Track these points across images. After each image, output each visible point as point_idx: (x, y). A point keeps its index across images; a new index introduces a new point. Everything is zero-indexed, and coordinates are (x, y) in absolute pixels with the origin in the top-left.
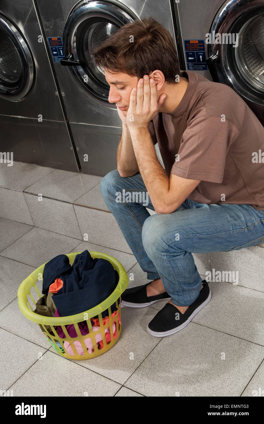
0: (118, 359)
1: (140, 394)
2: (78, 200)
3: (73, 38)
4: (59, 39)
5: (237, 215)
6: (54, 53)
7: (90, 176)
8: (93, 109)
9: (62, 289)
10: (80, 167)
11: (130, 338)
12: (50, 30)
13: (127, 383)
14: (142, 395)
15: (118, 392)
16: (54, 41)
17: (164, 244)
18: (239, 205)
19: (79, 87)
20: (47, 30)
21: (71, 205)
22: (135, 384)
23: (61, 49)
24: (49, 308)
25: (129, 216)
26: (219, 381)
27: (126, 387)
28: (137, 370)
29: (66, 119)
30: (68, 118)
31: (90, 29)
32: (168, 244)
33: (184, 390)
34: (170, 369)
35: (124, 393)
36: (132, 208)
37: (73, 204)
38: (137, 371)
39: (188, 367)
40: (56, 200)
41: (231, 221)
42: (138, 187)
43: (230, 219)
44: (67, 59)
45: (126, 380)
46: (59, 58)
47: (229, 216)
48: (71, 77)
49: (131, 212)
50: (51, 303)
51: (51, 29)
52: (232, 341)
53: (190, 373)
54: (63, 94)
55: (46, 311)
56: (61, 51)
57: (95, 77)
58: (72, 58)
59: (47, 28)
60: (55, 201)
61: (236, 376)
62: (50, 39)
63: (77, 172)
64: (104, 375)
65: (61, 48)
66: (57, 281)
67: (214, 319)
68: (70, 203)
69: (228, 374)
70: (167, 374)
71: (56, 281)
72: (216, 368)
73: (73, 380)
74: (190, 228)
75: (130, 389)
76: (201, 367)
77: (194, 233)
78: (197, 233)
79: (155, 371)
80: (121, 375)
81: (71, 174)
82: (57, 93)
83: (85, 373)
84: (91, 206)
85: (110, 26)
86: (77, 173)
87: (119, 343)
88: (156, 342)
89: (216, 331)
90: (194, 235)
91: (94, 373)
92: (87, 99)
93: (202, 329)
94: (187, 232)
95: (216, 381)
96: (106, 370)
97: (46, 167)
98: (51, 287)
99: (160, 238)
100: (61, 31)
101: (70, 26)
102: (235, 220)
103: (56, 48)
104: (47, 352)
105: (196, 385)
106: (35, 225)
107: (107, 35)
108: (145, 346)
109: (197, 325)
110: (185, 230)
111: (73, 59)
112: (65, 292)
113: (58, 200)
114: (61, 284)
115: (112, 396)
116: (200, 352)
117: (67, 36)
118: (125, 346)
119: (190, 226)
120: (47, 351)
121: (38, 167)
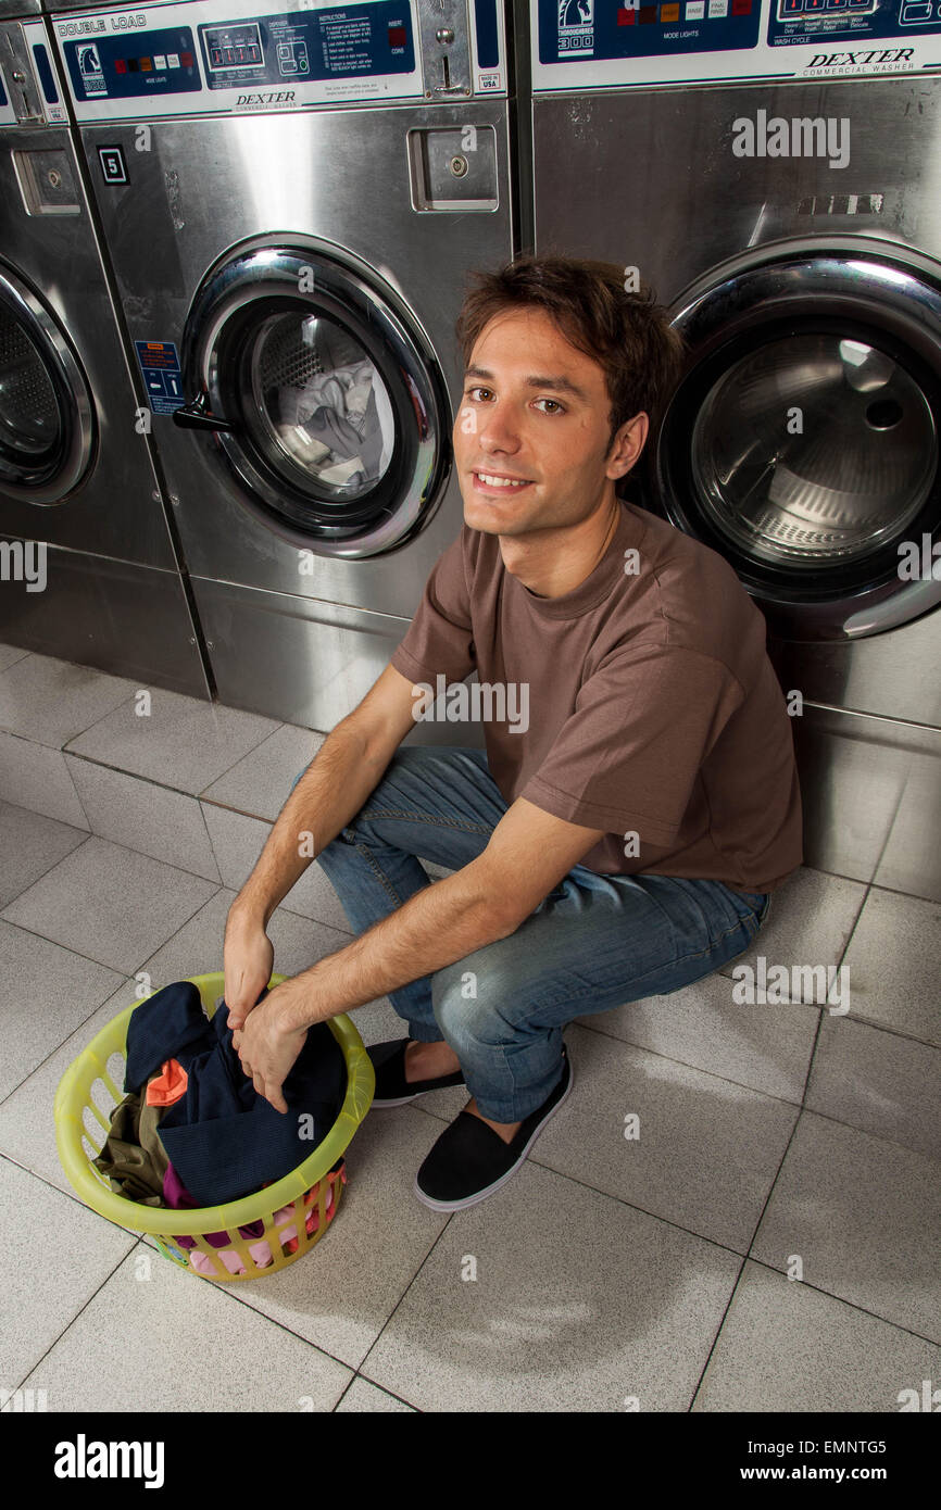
0: (339, 1278)
1: (406, 1403)
2: (214, 788)
3: (209, 356)
4: (169, 348)
5: (689, 916)
6: (153, 386)
7: (241, 714)
8: (259, 547)
9: (184, 1096)
10: (213, 688)
11: (366, 1208)
12: (141, 320)
13: (369, 1363)
14: (411, 1407)
15: (344, 1394)
16: (153, 352)
17: (504, 1026)
18: (690, 881)
19: (220, 484)
20: (134, 319)
21: (196, 802)
22: (392, 1369)
23: (174, 376)
24: (148, 1157)
25: (372, 884)
26: (621, 1365)
27: (367, 1379)
28: (393, 1318)
29: (182, 564)
30: (186, 562)
31: (259, 331)
32: (514, 1024)
33: (530, 1396)
34: (485, 1318)
35: (363, 1401)
36: (382, 861)
37: (199, 799)
38: (392, 1324)
39: (534, 1312)
40: (153, 782)
41: (676, 936)
42: (403, 806)
43: (674, 931)
44: (189, 408)
45: (364, 1353)
46: (165, 400)
47: (671, 924)
48: (197, 455)
49: (379, 872)
50: (152, 1138)
51: (145, 317)
52: (641, 1228)
53: (541, 1333)
54: (175, 499)
55: (138, 1166)
56: (174, 383)
57: (270, 465)
58: (207, 406)
59: (133, 312)
60: (150, 785)
61: (665, 1347)
62: (142, 347)
63: (206, 699)
64: (301, 1334)
65: (173, 373)
66: (170, 1069)
67: (587, 1152)
68: (193, 796)
69: (642, 1342)
70: (476, 1337)
71: (165, 1069)
72: (610, 1320)
73: (215, 1350)
74: (574, 973)
75: (378, 1386)
76: (569, 1315)
77: (585, 987)
78: (594, 985)
79: (444, 1323)
80: (349, 1335)
81: (190, 703)
82: (158, 495)
83: (247, 1325)
84: (249, 809)
85: (314, 323)
86: (205, 703)
87: (338, 1225)
88: (438, 1224)
89: (597, 1194)
90: (584, 991)
91: (274, 1326)
92: (242, 521)
93: (558, 1183)
94: (567, 986)
95: (614, 1364)
96: (306, 1317)
97: (121, 676)
98: (152, 1089)
99: (491, 1012)
100: (174, 325)
101: (203, 316)
102: (687, 932)
103: (158, 373)
104: (138, 1247)
105: (561, 1378)
106: (94, 830)
107: (304, 345)
108: (411, 1238)
109: (543, 1170)
110: (561, 980)
111: (209, 410)
112: (195, 1120)
113: (158, 784)
114: (181, 1079)
115: (329, 1410)
116: (560, 1263)
117: (194, 344)
118: (355, 1234)
119: (575, 968)
120: (137, 1243)
121: (102, 676)
